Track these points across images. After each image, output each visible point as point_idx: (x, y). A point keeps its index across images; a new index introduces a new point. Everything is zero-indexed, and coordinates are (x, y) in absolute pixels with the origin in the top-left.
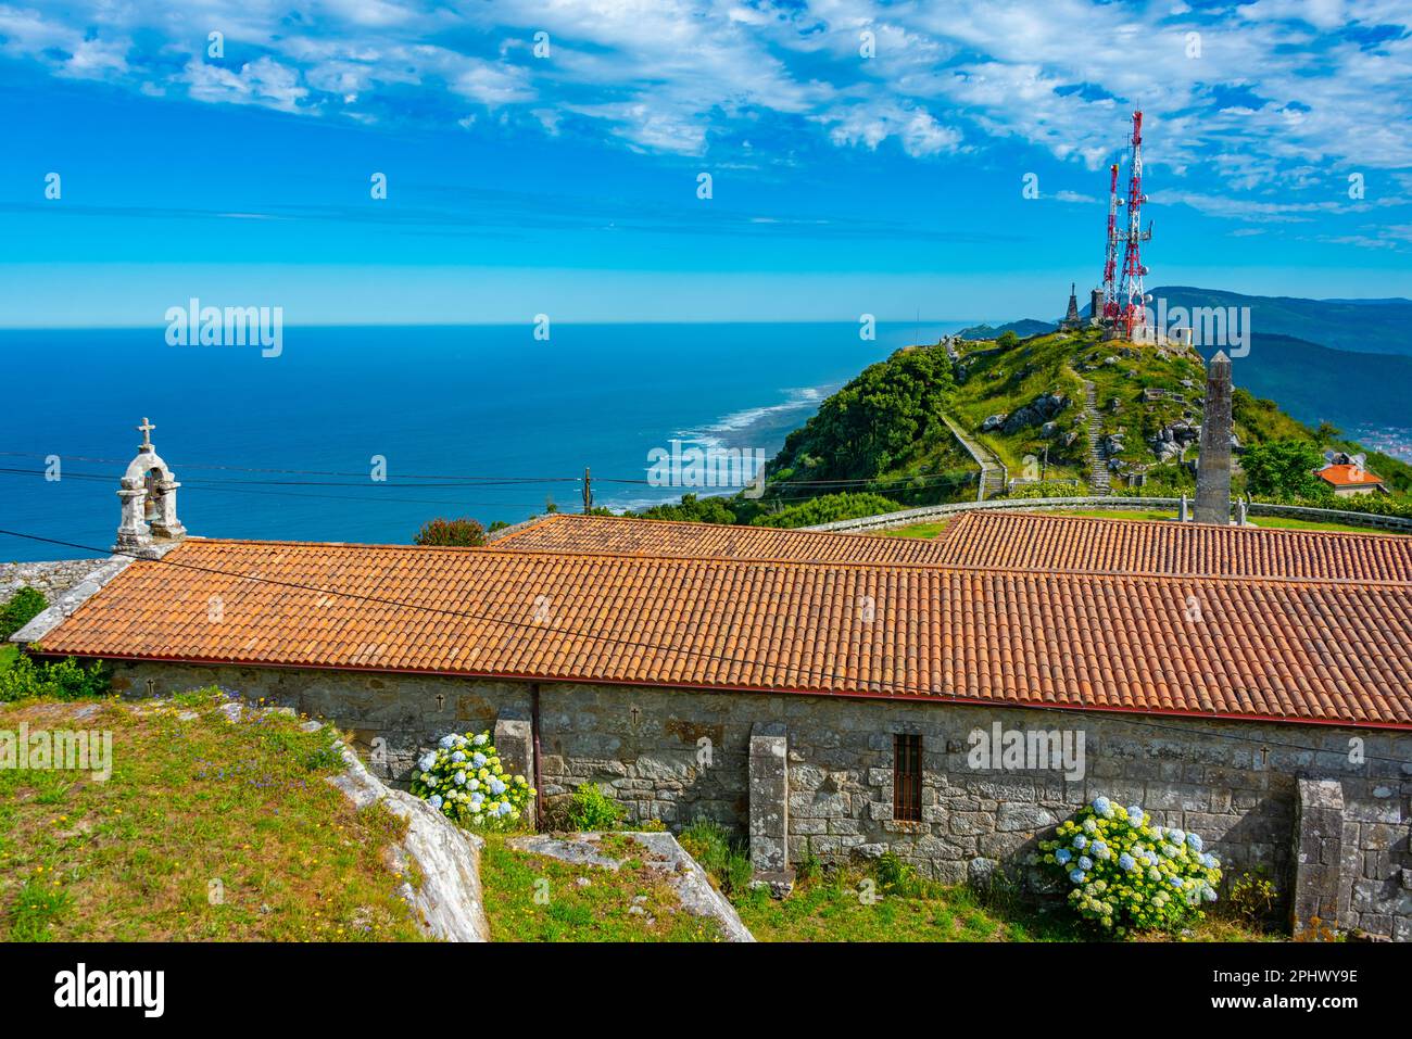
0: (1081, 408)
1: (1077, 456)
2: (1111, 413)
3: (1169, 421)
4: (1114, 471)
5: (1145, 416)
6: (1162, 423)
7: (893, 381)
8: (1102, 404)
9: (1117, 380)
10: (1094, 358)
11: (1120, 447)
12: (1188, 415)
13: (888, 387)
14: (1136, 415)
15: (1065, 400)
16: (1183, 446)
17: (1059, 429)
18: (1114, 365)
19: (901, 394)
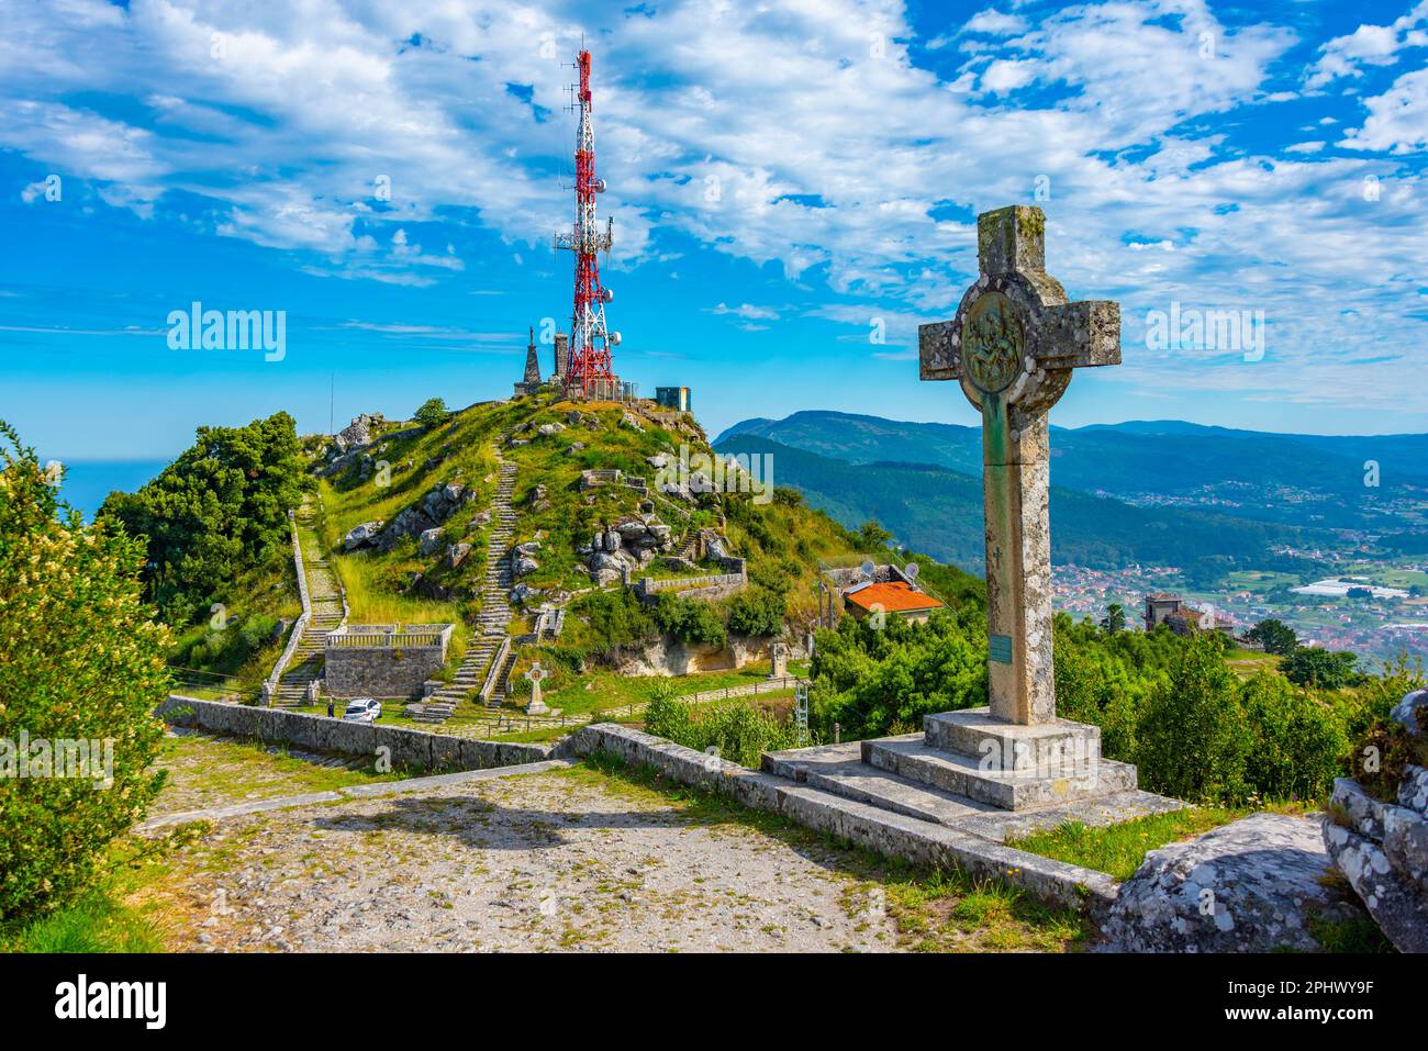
0: (485, 504)
1: (464, 583)
2: (531, 510)
3: (614, 517)
4: (519, 605)
5: (580, 512)
6: (603, 521)
7: (190, 470)
8: (520, 497)
9: (552, 459)
10: (528, 428)
11: (534, 564)
12: (646, 509)
13: (180, 481)
14: (567, 512)
15: (465, 492)
16: (639, 560)
17: (447, 540)
18: (553, 437)
19: (202, 492)
